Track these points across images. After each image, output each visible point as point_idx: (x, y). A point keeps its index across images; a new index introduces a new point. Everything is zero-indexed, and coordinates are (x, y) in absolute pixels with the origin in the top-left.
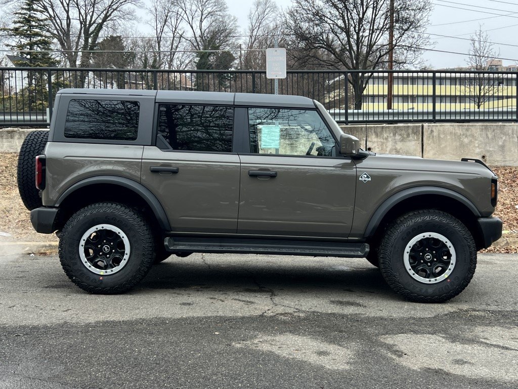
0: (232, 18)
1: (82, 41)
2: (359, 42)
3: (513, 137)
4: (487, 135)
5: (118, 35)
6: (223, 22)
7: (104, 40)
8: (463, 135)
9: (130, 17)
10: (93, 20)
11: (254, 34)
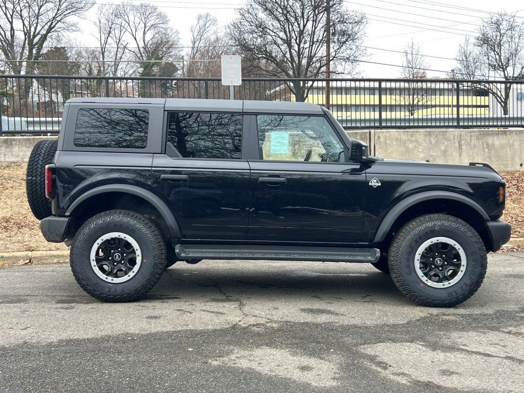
0: (175, 31)
1: (26, 52)
2: (299, 54)
3: (454, 143)
4: (430, 140)
5: (63, 46)
6: (166, 34)
7: (48, 51)
8: (408, 140)
9: (74, 29)
10: (37, 31)
11: (196, 45)
